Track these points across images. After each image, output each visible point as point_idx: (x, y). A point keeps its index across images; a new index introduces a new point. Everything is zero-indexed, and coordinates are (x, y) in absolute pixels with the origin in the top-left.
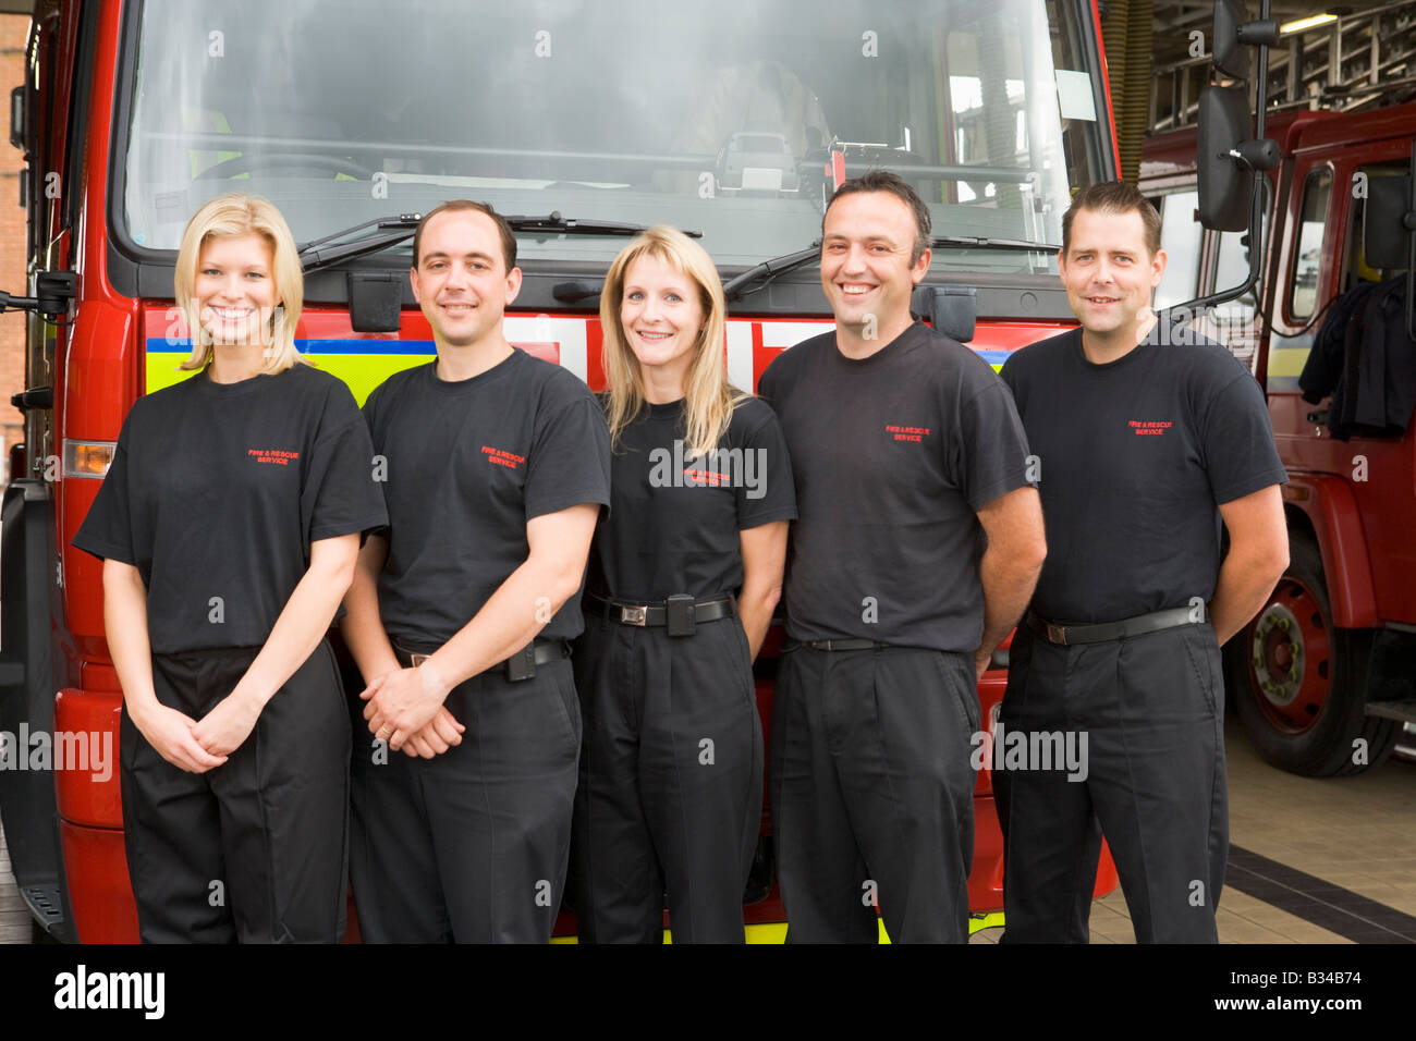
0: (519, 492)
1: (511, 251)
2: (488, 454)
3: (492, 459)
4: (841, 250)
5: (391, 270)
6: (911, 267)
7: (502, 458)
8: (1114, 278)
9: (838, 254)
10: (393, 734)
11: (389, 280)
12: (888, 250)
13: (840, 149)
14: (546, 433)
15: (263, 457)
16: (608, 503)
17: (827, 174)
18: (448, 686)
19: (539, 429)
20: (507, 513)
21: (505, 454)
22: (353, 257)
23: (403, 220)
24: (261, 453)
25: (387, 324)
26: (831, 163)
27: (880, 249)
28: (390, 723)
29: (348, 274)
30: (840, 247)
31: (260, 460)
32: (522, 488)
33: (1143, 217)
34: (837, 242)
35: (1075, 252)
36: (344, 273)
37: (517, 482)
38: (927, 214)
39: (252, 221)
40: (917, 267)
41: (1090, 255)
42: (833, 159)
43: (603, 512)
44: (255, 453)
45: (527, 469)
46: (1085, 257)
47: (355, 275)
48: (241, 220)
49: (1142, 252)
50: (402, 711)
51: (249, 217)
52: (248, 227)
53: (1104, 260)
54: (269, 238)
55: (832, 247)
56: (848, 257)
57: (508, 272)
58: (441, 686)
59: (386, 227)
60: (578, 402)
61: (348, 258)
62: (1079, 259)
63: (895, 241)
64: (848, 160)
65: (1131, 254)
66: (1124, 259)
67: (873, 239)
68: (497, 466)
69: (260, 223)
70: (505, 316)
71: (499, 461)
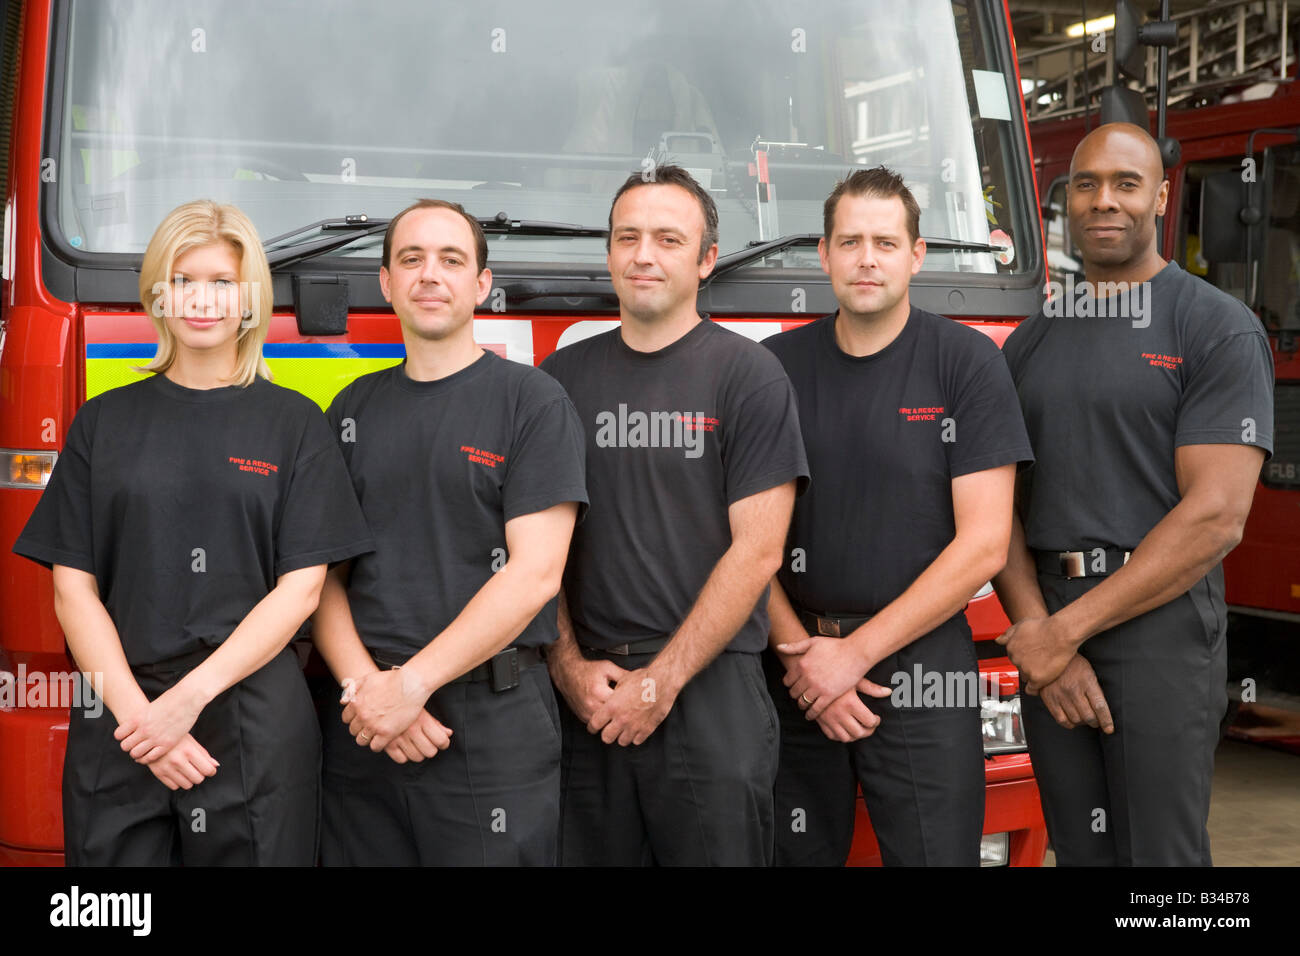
0: (498, 491)
1: (482, 252)
2: (468, 453)
3: (471, 458)
4: (633, 241)
5: (338, 272)
6: (699, 263)
7: (484, 458)
8: (878, 261)
9: (629, 245)
10: (372, 738)
11: (336, 283)
12: (678, 242)
13: (763, 148)
14: (525, 433)
15: (246, 466)
16: (586, 499)
17: (751, 174)
18: (429, 690)
19: (520, 425)
20: (485, 513)
21: (484, 453)
22: (299, 259)
23: (349, 222)
24: (242, 461)
25: (334, 327)
26: (755, 162)
27: (670, 240)
28: (369, 729)
29: (293, 277)
30: (629, 238)
31: (241, 468)
32: (501, 488)
33: (905, 203)
34: (628, 234)
35: (840, 236)
36: (288, 277)
37: (498, 482)
38: (714, 208)
39: (219, 227)
40: (704, 262)
41: (855, 240)
42: (757, 158)
43: (581, 510)
44: (236, 460)
45: (506, 470)
46: (849, 243)
47: (302, 277)
48: (206, 228)
49: (904, 237)
50: (381, 716)
51: (216, 224)
52: (215, 235)
53: (869, 245)
54: (237, 245)
55: (622, 239)
56: (639, 248)
57: (480, 272)
58: (423, 690)
59: (330, 228)
60: (555, 402)
61: (295, 261)
62: (843, 244)
63: (685, 232)
64: (770, 159)
65: (895, 238)
66: (888, 244)
67: (663, 231)
68: (476, 465)
69: (228, 230)
70: (475, 318)
71: (479, 460)
